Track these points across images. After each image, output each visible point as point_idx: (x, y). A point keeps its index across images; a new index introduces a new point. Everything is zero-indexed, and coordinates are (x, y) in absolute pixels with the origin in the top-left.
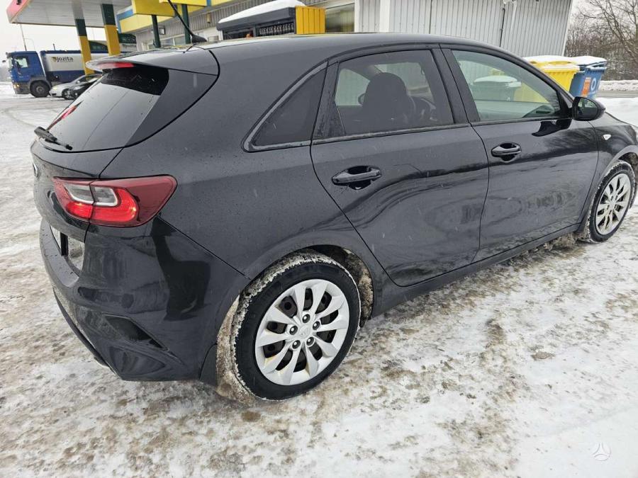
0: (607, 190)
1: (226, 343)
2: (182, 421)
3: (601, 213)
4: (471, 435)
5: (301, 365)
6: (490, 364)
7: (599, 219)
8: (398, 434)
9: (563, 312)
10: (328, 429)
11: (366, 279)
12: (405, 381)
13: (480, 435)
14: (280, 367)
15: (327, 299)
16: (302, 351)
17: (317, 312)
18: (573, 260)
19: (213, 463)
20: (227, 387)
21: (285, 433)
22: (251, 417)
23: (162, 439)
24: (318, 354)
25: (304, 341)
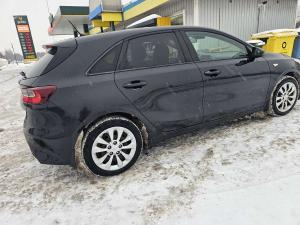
0: (281, 90)
1: (79, 151)
2: (67, 183)
3: (279, 101)
4: (179, 192)
5: (115, 162)
6: (200, 166)
7: (278, 104)
8: (148, 190)
9: (247, 146)
10: (121, 188)
11: (144, 128)
12: (161, 171)
13: (182, 191)
14: (105, 162)
15: (124, 135)
16: (115, 157)
17: (121, 140)
18: (264, 124)
19: (73, 198)
20: (81, 169)
21: (104, 189)
22: (93, 183)
23: (58, 189)
24: (123, 159)
25: (115, 152)
